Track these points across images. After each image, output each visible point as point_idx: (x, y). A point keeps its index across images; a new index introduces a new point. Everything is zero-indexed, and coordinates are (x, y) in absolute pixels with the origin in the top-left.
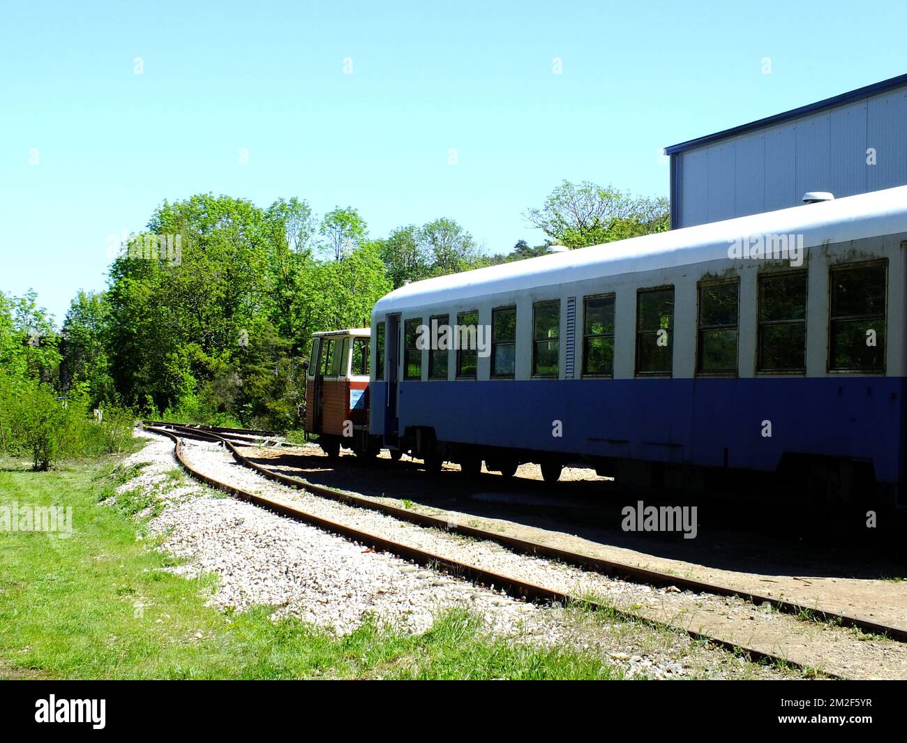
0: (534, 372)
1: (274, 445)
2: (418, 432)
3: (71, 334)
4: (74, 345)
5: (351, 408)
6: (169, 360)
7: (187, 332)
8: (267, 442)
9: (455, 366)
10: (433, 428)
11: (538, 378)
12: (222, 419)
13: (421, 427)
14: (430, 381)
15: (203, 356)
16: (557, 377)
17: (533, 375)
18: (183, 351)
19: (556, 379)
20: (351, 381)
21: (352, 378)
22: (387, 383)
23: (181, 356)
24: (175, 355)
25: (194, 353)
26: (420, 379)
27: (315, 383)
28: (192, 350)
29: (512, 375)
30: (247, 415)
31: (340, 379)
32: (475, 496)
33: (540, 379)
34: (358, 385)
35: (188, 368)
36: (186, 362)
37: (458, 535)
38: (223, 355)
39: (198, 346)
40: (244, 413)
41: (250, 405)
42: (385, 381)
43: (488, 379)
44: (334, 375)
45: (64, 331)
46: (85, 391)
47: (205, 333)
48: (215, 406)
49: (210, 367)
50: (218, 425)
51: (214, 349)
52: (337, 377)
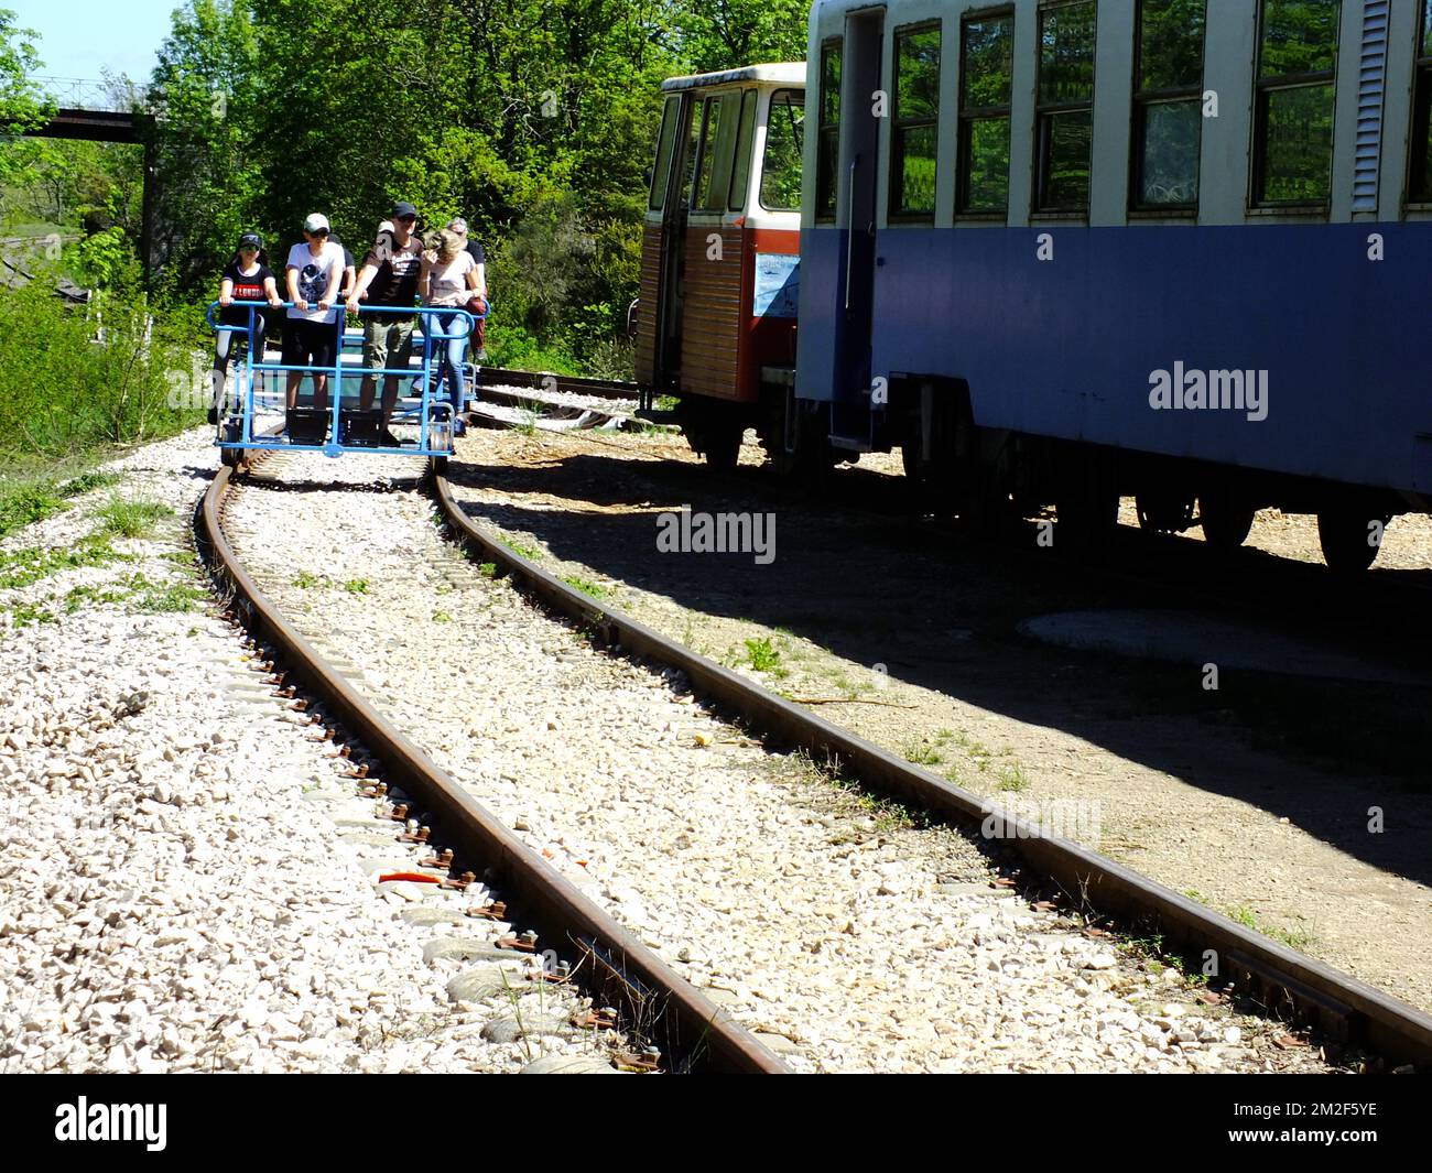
0: (1256, 197)
1: (604, 423)
2: (926, 392)
3: (172, 105)
4: (181, 136)
5: (759, 311)
6: (402, 178)
7: (453, 101)
8: (586, 415)
9: (1029, 174)
10: (964, 382)
11: (1266, 218)
12: (518, 345)
13: (932, 380)
14: (960, 225)
15: (493, 168)
16: (1327, 214)
17: (1254, 206)
18: (438, 154)
19: (1320, 221)
20: (759, 226)
21: (760, 216)
22: (844, 232)
23: (431, 166)
24: (418, 166)
25: (470, 158)
26: (932, 221)
27: (664, 232)
28: (466, 150)
29: (1191, 207)
30: (596, 337)
31: (730, 219)
32: (1038, 627)
33: (1272, 221)
34: (778, 242)
35: (453, 201)
36: (447, 184)
37: (863, 792)
38: (555, 166)
39: (481, 140)
40: (586, 332)
41: (605, 308)
42: (839, 225)
43: (1122, 223)
44: (715, 208)
45: (154, 97)
46: (106, 258)
47: (506, 104)
48: (521, 309)
49: (512, 201)
50: (505, 362)
51: (532, 152)
52: (722, 215)
